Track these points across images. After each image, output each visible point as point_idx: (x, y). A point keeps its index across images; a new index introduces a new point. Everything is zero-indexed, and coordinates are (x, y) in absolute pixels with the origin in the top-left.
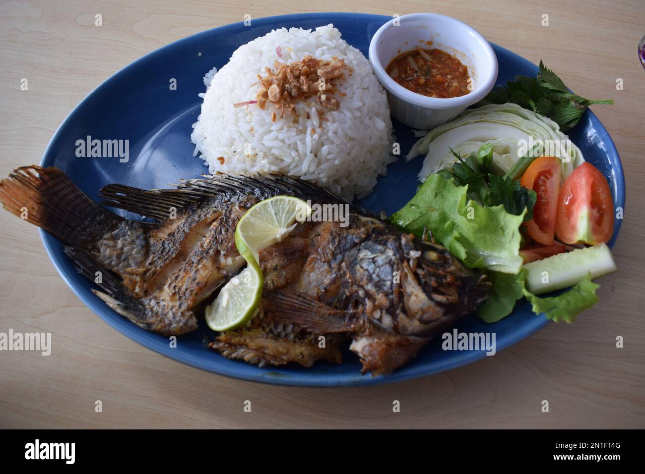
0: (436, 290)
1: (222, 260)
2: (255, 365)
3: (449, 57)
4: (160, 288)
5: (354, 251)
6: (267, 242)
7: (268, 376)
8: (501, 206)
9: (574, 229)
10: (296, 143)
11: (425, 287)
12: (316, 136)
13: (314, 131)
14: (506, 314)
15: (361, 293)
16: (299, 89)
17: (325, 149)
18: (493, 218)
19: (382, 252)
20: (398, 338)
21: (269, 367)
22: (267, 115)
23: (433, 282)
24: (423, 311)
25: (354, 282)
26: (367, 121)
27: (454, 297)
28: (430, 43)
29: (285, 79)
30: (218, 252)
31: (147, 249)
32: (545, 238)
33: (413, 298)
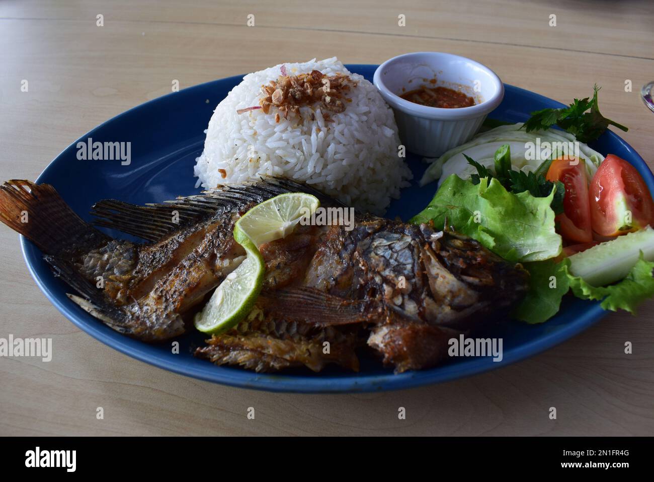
0: (464, 272)
1: (218, 262)
3: (454, 92)
5: (367, 241)
8: (526, 192)
10: (301, 143)
11: (452, 269)
12: (321, 134)
13: (319, 130)
14: (552, 314)
15: (378, 279)
16: (303, 93)
17: (331, 148)
19: (399, 240)
22: (271, 119)
23: (460, 264)
24: (453, 294)
25: (370, 269)
26: (374, 126)
27: (488, 279)
28: (434, 81)
29: (289, 85)
30: (213, 256)
32: (582, 234)
33: (440, 280)
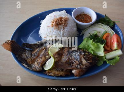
0: (88, 60)
1: (46, 56)
2: (54, 76)
3: (87, 15)
4: (35, 62)
5: (71, 53)
6: (55, 52)
7: (56, 78)
8: (99, 43)
9: (114, 47)
10: (59, 33)
11: (86, 60)
12: (63, 32)
13: (62, 31)
14: (102, 64)
15: (73, 61)
16: (59, 23)
17: (65, 34)
18: (98, 45)
19: (77, 53)
20: (81, 70)
21: (56, 77)
22: (53, 28)
23: (87, 59)
24: (86, 64)
25: (72, 59)
26: (72, 28)
27: (91, 61)
28: (83, 13)
29: (56, 21)
30: (45, 55)
31: (31, 55)
32: (108, 49)
33: (84, 62)
